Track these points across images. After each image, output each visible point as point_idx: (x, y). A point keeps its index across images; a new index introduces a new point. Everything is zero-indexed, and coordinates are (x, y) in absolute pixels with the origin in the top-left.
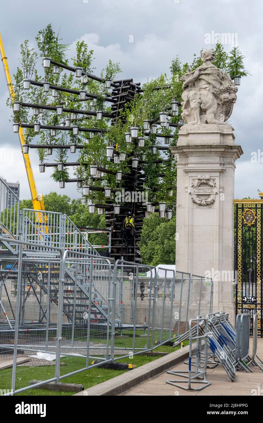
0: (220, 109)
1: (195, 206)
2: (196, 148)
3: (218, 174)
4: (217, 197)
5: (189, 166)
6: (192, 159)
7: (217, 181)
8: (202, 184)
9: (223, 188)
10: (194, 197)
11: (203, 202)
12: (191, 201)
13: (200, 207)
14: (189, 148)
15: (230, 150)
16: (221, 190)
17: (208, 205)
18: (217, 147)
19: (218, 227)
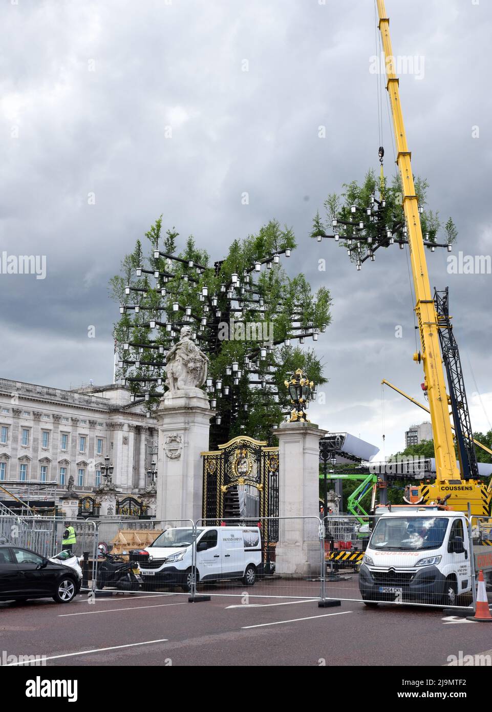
0: (189, 376)
1: (169, 459)
2: (166, 411)
3: (183, 432)
4: (182, 450)
5: (164, 426)
6: (167, 420)
7: (182, 438)
8: (173, 440)
9: (188, 443)
10: (167, 451)
11: (173, 456)
12: (165, 455)
13: (172, 460)
14: (161, 412)
15: (191, 411)
16: (186, 445)
17: (176, 458)
18: (180, 408)
19: (181, 476)
